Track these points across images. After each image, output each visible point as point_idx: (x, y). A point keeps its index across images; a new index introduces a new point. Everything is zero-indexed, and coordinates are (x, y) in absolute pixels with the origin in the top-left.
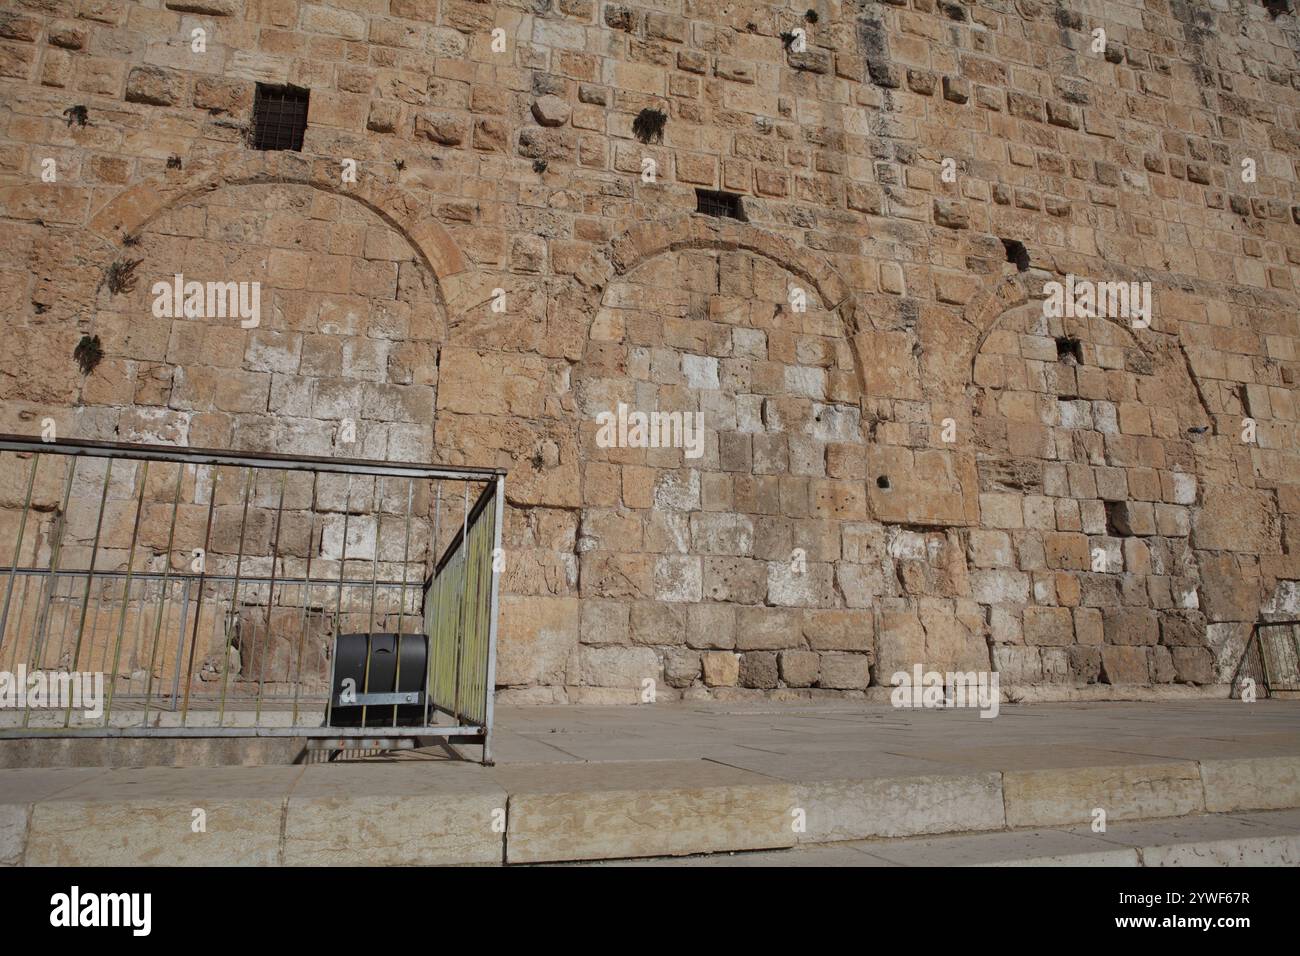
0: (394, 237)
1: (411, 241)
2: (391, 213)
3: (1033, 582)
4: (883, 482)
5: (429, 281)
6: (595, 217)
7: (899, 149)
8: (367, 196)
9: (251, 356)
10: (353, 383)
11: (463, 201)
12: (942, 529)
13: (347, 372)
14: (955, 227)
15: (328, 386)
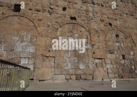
0: (31, 22)
1: (33, 23)
2: (31, 20)
3: (113, 65)
4: (94, 53)
5: (36, 28)
6: (57, 20)
7: (96, 12)
8: (28, 18)
9: (12, 38)
10: (25, 41)
11: (40, 18)
12: (102, 59)
13: (25, 40)
14: (103, 21)
15: (22, 42)
